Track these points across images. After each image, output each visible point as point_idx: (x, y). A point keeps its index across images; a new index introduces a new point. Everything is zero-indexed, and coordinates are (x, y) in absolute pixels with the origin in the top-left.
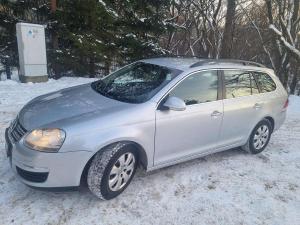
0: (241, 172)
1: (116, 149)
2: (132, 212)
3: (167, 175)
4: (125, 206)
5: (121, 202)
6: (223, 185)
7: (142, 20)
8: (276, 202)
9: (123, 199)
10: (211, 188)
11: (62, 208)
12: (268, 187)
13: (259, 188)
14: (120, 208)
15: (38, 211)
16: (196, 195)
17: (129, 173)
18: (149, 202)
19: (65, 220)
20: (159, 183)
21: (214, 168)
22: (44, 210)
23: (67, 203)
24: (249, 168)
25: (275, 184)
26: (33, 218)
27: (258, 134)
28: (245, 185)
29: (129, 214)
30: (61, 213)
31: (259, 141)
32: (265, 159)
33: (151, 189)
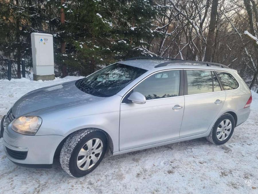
0: (202, 160)
1: (83, 135)
2: (95, 189)
3: (134, 160)
4: (91, 184)
5: (88, 180)
6: (181, 170)
7: (133, 29)
8: (228, 188)
9: (90, 178)
10: (170, 172)
11: (39, 182)
12: (223, 174)
13: (215, 175)
14: (86, 185)
15: (19, 183)
16: (155, 177)
17: (97, 155)
18: (112, 181)
19: (38, 192)
20: (125, 166)
21: (177, 155)
22: (24, 182)
23: (44, 178)
24: (209, 157)
25: (231, 172)
26: (14, 188)
27: (220, 127)
28: (202, 172)
29: (93, 190)
30: (37, 186)
31: (222, 133)
32: (227, 150)
33: (117, 170)
